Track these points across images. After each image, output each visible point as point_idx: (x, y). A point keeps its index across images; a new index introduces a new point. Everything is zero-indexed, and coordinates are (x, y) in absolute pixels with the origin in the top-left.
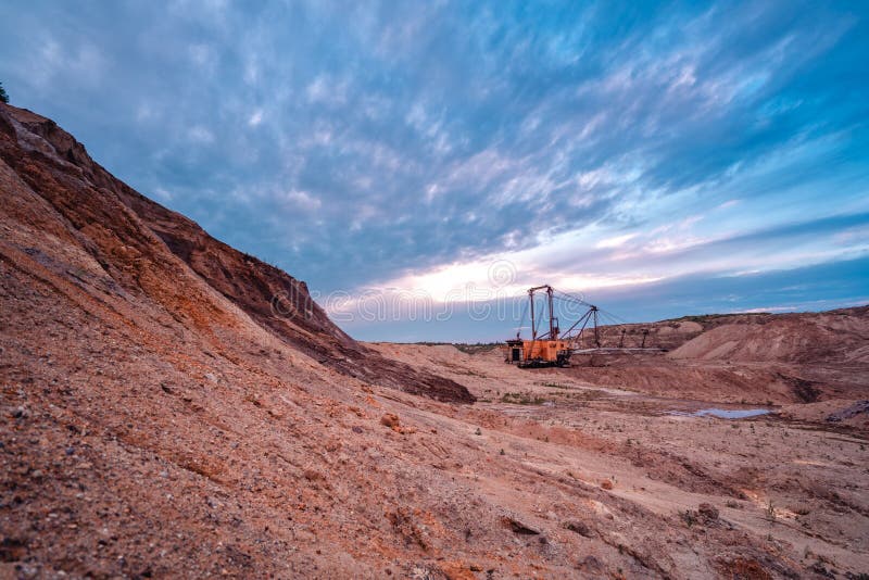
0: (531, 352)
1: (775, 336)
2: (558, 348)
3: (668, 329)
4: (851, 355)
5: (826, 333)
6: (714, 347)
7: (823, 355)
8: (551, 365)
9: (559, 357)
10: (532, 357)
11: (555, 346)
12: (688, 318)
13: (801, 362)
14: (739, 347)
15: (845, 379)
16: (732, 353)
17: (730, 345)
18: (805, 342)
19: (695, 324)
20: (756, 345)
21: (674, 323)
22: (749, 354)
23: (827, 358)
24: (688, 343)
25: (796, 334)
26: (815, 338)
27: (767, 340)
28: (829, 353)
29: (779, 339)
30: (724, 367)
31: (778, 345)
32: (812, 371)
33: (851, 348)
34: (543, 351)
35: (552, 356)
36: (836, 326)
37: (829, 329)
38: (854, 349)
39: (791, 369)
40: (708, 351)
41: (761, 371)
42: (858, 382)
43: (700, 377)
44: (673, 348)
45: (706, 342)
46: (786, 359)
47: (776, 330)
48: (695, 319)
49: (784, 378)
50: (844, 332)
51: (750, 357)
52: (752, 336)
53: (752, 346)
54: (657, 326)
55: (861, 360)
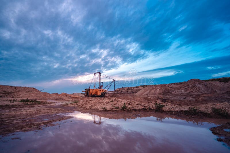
0: (92, 92)
1: (158, 89)
2: (101, 92)
3: (136, 88)
4: (173, 93)
5: (168, 88)
6: (145, 92)
7: (168, 93)
8: (99, 96)
9: (101, 94)
10: (93, 94)
11: (100, 91)
12: (140, 86)
13: (163, 94)
14: (150, 92)
15: (173, 98)
16: (149, 93)
17: (149, 91)
18: (164, 90)
19: (142, 87)
20: (154, 91)
21: (137, 87)
22: (152, 93)
23: (169, 93)
24: (139, 91)
25: (162, 88)
26: (166, 89)
27: (156, 90)
28: (169, 92)
29: (159, 89)
30: (146, 96)
31: (158, 91)
32: (166, 96)
33: (173, 91)
34: (96, 92)
35: (99, 94)
36: (170, 86)
37: (168, 87)
38: (174, 91)
39: (161, 96)
40: (144, 93)
41: (155, 97)
42: (176, 99)
43: (140, 99)
44: (136, 92)
45: (143, 91)
46: (160, 94)
47: (158, 87)
48: (142, 86)
49: (160, 98)
50: (172, 87)
51: (152, 94)
52: (153, 89)
53: (153, 91)
54: (134, 88)
55: (176, 93)
